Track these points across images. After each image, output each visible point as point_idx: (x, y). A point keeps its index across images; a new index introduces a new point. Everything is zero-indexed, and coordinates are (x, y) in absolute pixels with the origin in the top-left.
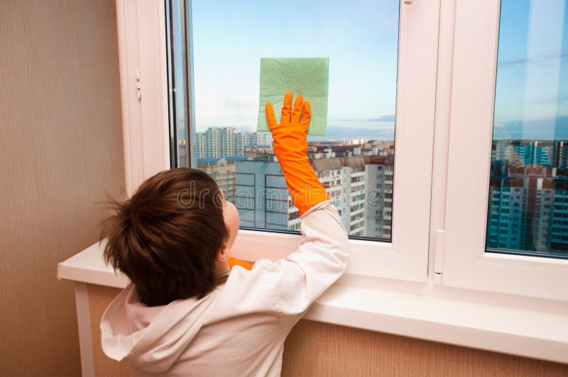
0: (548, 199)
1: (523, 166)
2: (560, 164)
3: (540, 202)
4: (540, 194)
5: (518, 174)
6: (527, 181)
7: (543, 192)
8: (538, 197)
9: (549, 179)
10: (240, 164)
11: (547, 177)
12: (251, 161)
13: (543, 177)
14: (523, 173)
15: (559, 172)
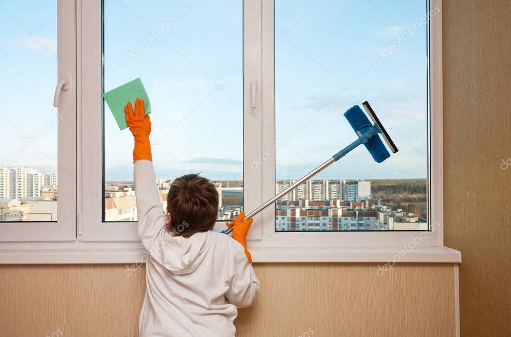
0: (304, 224)
1: (286, 200)
2: (311, 198)
3: (299, 227)
4: (299, 221)
5: (283, 206)
6: (289, 212)
7: (300, 219)
8: (297, 223)
9: (304, 209)
10: (35, 204)
11: (302, 207)
12: (48, 201)
13: (300, 207)
14: (286, 205)
15: (310, 204)
